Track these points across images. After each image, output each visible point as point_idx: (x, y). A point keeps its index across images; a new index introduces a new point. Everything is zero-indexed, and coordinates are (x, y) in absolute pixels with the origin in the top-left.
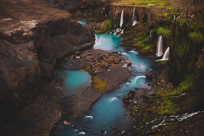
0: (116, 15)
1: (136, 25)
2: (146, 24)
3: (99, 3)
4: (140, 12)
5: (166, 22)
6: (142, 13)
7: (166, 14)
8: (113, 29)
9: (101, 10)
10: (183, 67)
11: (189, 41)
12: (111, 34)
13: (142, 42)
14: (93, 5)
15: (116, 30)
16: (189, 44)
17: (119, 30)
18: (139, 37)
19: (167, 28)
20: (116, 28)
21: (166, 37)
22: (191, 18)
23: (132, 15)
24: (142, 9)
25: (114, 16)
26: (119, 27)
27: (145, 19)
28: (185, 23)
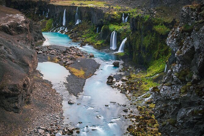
0: (58, 15)
1: (80, 23)
2: (91, 22)
3: (31, 3)
4: (83, 11)
5: (115, 19)
6: (85, 13)
7: (115, 13)
8: (56, 28)
9: (34, 10)
10: (149, 55)
11: (154, 33)
12: (55, 32)
13: (92, 39)
14: (24, 5)
15: (59, 29)
16: (154, 35)
17: (63, 28)
18: (86, 33)
19: (117, 25)
20: (59, 27)
21: (120, 32)
22: (154, 14)
23: (75, 14)
24: (85, 8)
25: (56, 15)
26: (62, 25)
27: (89, 18)
28: (149, 18)
